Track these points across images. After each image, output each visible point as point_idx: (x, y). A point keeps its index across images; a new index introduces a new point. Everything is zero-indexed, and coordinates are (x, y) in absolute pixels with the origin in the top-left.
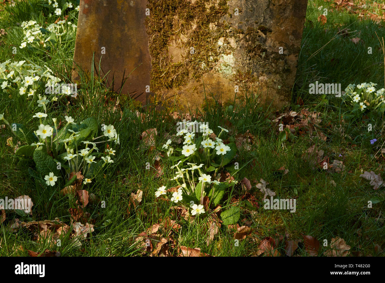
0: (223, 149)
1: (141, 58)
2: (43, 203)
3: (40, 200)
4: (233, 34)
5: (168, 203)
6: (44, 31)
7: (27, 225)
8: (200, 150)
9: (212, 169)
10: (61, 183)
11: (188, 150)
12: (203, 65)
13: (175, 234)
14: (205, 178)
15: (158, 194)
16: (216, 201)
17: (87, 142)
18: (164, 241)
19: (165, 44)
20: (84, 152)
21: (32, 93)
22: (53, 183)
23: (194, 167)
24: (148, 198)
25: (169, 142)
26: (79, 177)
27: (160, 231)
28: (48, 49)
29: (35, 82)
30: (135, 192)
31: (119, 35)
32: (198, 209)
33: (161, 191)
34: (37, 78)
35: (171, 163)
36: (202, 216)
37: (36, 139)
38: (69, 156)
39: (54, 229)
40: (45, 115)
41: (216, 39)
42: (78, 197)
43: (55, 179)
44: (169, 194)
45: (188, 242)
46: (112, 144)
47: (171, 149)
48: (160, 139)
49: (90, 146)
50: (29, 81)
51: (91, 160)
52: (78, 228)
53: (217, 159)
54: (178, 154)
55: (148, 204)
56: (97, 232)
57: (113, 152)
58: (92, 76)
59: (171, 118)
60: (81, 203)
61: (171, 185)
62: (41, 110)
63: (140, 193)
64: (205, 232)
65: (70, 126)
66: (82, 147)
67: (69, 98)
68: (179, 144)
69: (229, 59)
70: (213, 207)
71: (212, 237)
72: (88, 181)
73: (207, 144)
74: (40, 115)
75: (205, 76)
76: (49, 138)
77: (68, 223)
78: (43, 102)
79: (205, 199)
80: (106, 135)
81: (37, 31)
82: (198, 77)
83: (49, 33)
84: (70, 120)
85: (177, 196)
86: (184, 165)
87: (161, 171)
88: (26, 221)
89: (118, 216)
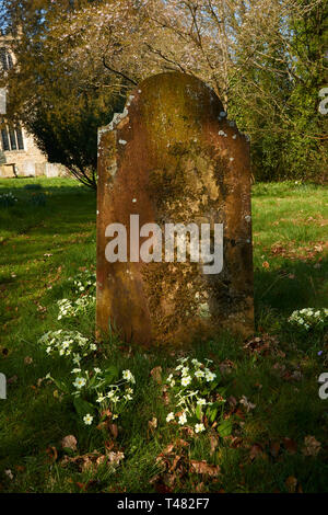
0: (211, 377)
1: (143, 314)
2: (84, 439)
3: (81, 437)
4: (205, 289)
5: (177, 426)
6: (73, 305)
7: (73, 460)
8: (194, 379)
9: (205, 393)
10: (96, 421)
11: (186, 381)
12: (187, 313)
13: (185, 451)
14: (201, 402)
15: (168, 419)
16: (213, 418)
17: (111, 386)
18: (178, 457)
19: (158, 302)
20: (110, 394)
21: (69, 353)
22: (90, 423)
23: (192, 394)
24: (161, 423)
25: (171, 376)
26: (109, 414)
27: (174, 450)
28: (77, 317)
29: (71, 345)
30: (151, 420)
31: (125, 301)
32: (200, 428)
33: (170, 416)
34: (72, 341)
35: (175, 392)
36: (204, 433)
37: (75, 389)
38: (100, 400)
39: (94, 460)
40: (79, 370)
41: (194, 294)
42: (109, 430)
43: (91, 419)
44: (177, 418)
45: (196, 455)
46: (130, 385)
47: (173, 382)
48: (164, 374)
49: (114, 389)
50: (66, 344)
51: (115, 400)
52: (112, 456)
53: (207, 384)
54: (178, 385)
55: (162, 429)
56: (127, 457)
57: (131, 391)
58: (110, 334)
59: (169, 357)
60: (112, 436)
61: (177, 410)
62: (76, 366)
63: (155, 420)
64: (207, 445)
65: (98, 375)
66: (109, 390)
67: (95, 352)
68: (178, 377)
69: (205, 306)
70: (211, 424)
71: (213, 449)
72: (116, 416)
73: (200, 374)
74: (76, 370)
75: (190, 321)
76: (83, 387)
77: (104, 453)
78: (77, 360)
79: (204, 418)
80: (125, 378)
81: (69, 306)
82: (185, 323)
83: (77, 305)
84: (97, 370)
85: (183, 420)
86: (185, 394)
87: (168, 400)
88: (72, 456)
89: (141, 442)
